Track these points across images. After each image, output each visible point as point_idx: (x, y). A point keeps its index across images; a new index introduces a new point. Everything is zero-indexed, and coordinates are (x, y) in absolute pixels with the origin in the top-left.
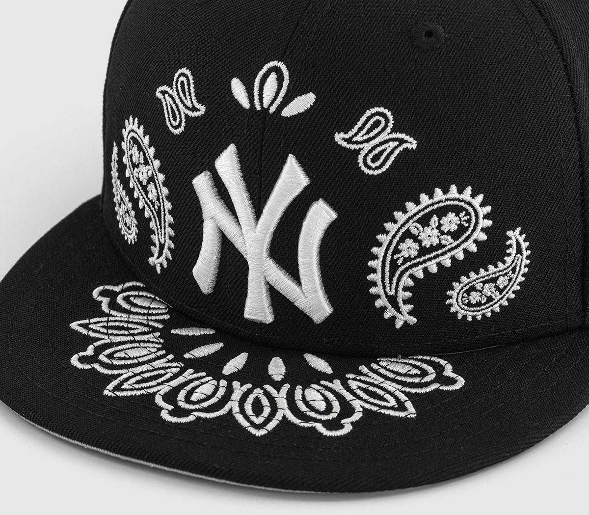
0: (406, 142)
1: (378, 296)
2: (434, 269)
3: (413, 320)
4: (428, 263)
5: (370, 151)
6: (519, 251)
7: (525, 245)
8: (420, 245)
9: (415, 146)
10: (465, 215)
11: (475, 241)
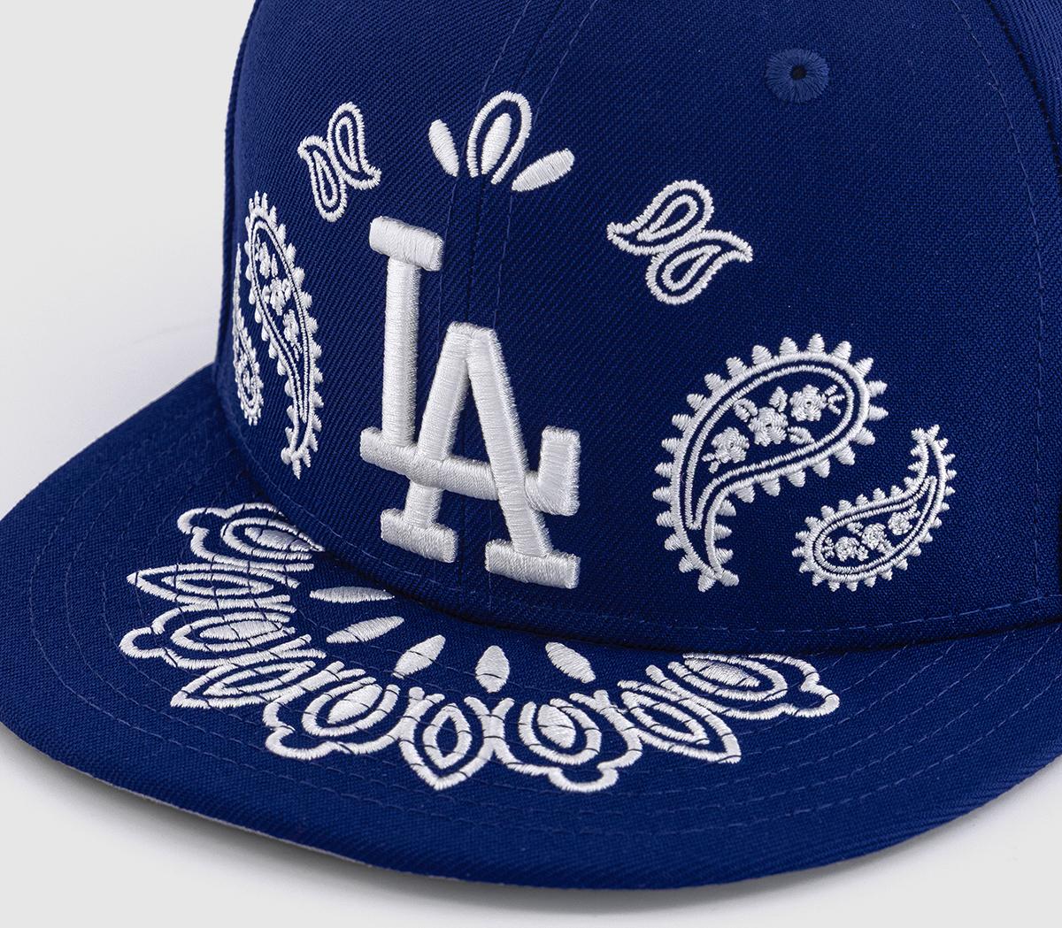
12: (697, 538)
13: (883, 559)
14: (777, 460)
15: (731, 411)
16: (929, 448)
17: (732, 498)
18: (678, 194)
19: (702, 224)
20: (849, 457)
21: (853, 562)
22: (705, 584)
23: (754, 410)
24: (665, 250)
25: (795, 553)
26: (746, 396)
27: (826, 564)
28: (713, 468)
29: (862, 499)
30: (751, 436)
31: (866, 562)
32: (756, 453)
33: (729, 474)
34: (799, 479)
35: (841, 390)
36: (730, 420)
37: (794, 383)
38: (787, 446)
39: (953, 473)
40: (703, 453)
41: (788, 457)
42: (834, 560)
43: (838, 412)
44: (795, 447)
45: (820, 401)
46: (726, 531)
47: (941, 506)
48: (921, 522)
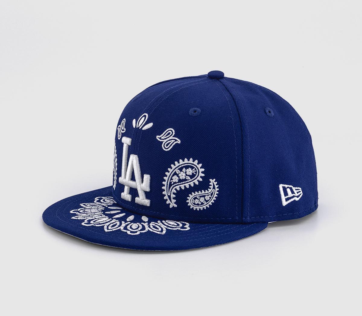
12: (169, 197)
13: (204, 205)
14: (184, 182)
15: (175, 172)
16: (213, 183)
17: (176, 189)
18: (169, 130)
19: (172, 136)
20: (197, 183)
21: (198, 204)
22: (171, 206)
23: (180, 172)
24: (165, 141)
25: (187, 201)
26: (178, 169)
27: (193, 204)
28: (172, 183)
29: (200, 192)
30: (179, 177)
31: (201, 205)
32: (180, 181)
33: (175, 185)
34: (188, 187)
35: (196, 170)
36: (175, 174)
37: (187, 167)
38: (185, 180)
39: (218, 189)
40: (170, 180)
41: (186, 182)
42: (194, 204)
43: (195, 174)
44: (187, 180)
45: (191, 171)
46: (175, 196)
47: (216, 196)
48: (212, 198)
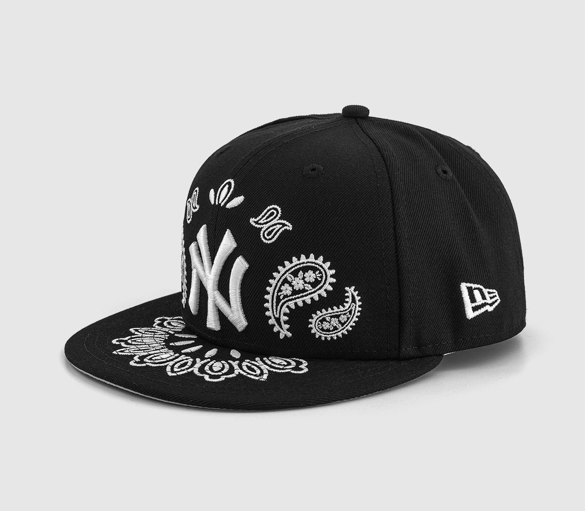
0: (286, 225)
1: (270, 318)
2: (301, 304)
3: (289, 334)
4: (297, 300)
5: (267, 229)
6: (354, 301)
7: (357, 298)
8: (293, 288)
9: (291, 229)
10: (319, 273)
11: (326, 290)
